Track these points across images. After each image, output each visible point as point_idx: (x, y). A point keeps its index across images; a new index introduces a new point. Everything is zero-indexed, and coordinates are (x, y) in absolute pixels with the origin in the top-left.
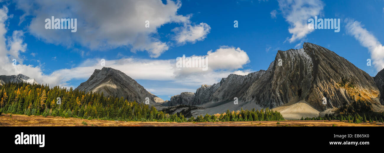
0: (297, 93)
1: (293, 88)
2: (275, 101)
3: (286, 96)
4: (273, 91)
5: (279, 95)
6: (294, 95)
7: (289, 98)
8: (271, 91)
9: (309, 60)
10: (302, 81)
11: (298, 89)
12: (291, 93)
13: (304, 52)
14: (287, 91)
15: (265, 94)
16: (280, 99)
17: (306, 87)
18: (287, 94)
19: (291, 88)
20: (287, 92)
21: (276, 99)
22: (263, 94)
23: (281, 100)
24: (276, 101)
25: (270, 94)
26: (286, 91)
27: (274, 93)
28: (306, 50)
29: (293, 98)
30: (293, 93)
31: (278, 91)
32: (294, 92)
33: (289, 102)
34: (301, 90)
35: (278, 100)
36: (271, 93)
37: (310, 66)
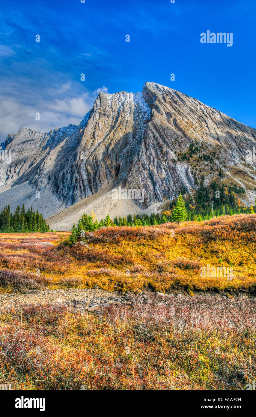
0: (113, 172)
1: (108, 163)
2: (78, 187)
3: (95, 177)
4: (77, 167)
5: (85, 177)
6: (109, 176)
7: (100, 182)
8: (74, 167)
9: (146, 113)
10: (125, 150)
11: (115, 164)
12: (105, 173)
13: (142, 98)
14: (98, 168)
15: (65, 173)
16: (86, 183)
17: (129, 160)
18: (98, 174)
19: (105, 163)
20: (98, 171)
21: (81, 183)
22: (64, 174)
23: (87, 187)
24: (80, 187)
25: (73, 173)
26: (96, 168)
27: (77, 172)
28: (146, 95)
29: (107, 181)
30: (108, 173)
31: (85, 168)
32: (109, 171)
33: (99, 190)
34: (119, 166)
35: (84, 185)
36: (74, 171)
37: (144, 124)
